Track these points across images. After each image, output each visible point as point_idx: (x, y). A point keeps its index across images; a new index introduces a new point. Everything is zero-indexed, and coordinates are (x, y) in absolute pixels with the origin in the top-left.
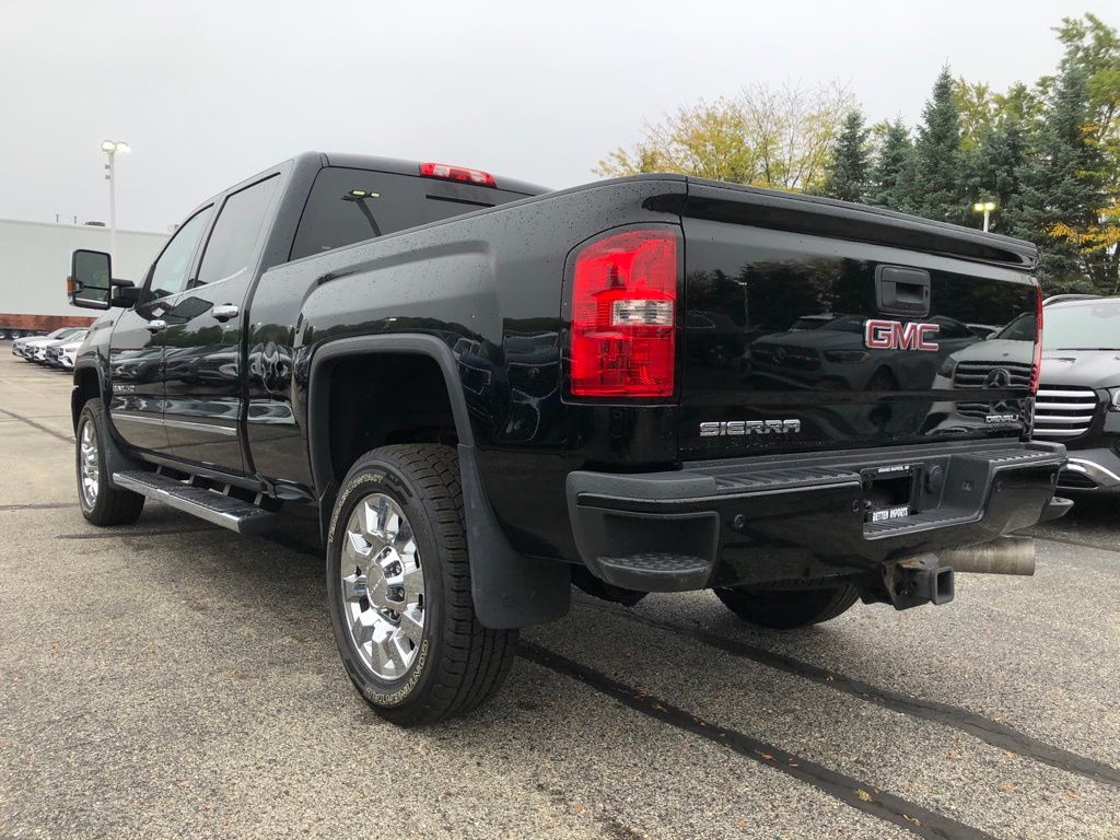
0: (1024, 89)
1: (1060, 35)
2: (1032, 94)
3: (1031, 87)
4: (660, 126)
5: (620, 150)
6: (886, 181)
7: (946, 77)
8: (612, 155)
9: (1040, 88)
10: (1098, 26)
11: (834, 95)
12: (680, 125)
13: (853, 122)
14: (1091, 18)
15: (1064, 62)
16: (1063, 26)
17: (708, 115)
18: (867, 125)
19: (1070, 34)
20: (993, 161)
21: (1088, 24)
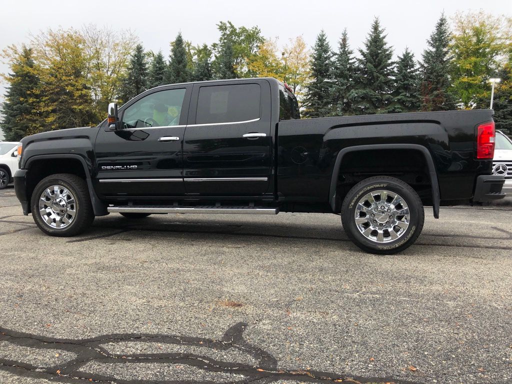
0: (207, 47)
1: (218, 27)
2: (209, 49)
3: (209, 47)
4: (38, 36)
5: (13, 45)
6: (157, 78)
7: (180, 37)
8: (9, 47)
9: (213, 47)
10: (232, 27)
11: (128, 36)
12: (49, 37)
13: (139, 49)
14: (230, 23)
15: (221, 38)
16: (220, 24)
17: (68, 35)
18: (145, 52)
19: (222, 28)
20: (201, 75)
21: (228, 25)
